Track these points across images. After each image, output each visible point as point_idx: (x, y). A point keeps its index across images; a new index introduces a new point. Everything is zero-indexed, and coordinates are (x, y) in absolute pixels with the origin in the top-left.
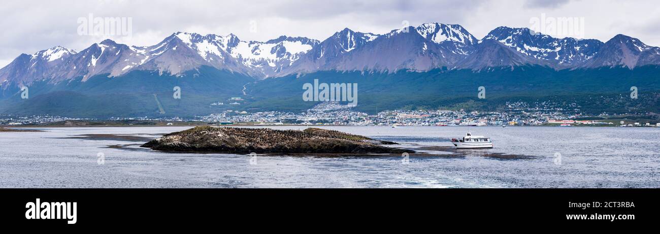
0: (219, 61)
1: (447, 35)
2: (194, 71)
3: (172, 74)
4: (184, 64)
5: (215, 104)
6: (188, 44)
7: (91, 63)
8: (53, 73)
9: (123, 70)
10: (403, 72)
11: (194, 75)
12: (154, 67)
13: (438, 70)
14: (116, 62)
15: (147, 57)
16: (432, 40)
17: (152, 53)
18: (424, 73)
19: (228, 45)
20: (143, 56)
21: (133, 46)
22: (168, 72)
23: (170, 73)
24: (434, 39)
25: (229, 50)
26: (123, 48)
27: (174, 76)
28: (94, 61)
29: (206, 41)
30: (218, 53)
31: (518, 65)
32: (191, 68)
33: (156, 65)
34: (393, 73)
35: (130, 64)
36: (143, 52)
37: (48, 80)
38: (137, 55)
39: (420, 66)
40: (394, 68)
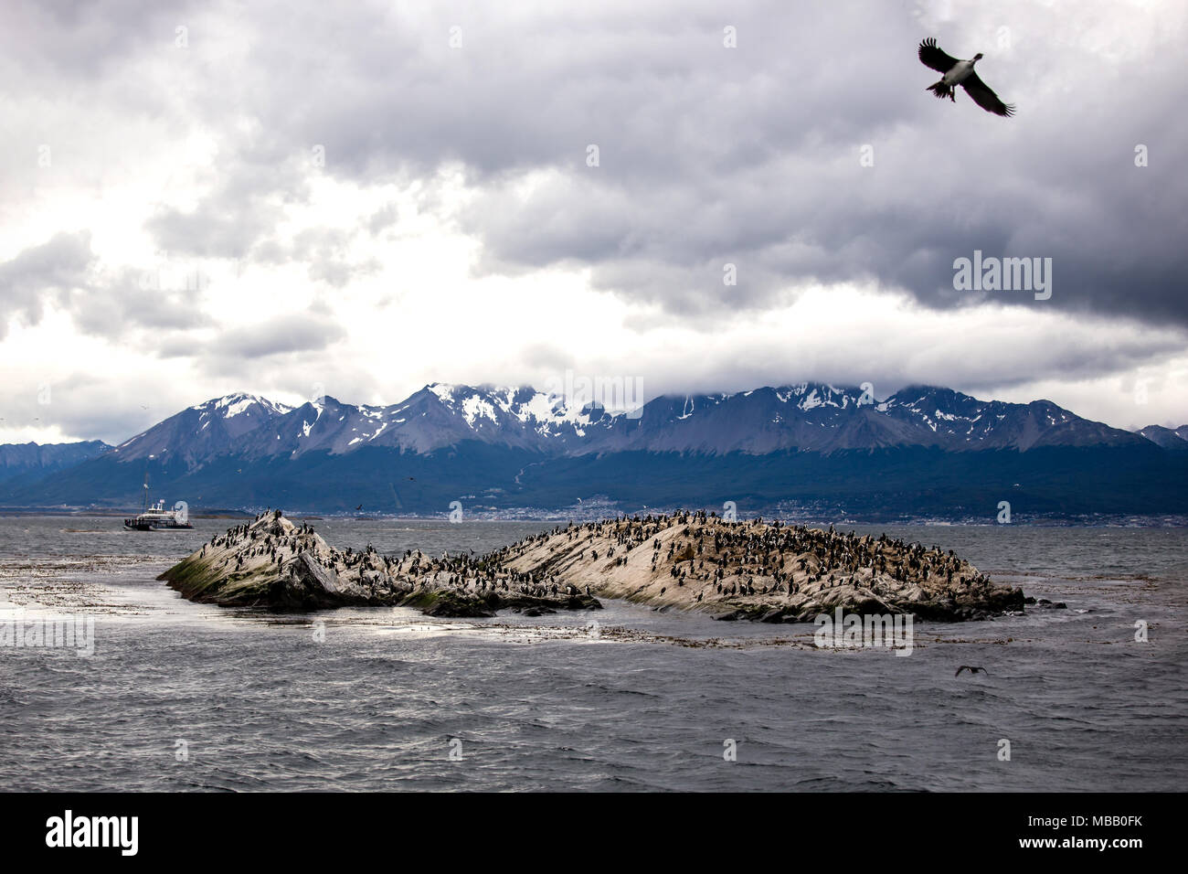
0: (493, 429)
1: (822, 400)
2: (450, 449)
3: (419, 452)
4: (436, 439)
5: (465, 497)
6: (449, 402)
7: (302, 431)
8: (246, 443)
9: (350, 443)
10: (735, 454)
11: (450, 454)
12: (393, 442)
13: (784, 451)
14: (339, 433)
15: (385, 425)
16: (799, 406)
17: (393, 417)
18: (761, 456)
19: (515, 399)
20: (378, 422)
21: (364, 406)
22: (413, 449)
23: (416, 452)
24: (802, 405)
25: (515, 409)
26: (350, 410)
27: (421, 455)
28: (307, 429)
29: (476, 397)
30: (493, 417)
31: (883, 446)
32: (446, 445)
33: (396, 439)
34: (722, 456)
35: (360, 436)
36: (379, 415)
37: (238, 455)
38: (371, 421)
39: (760, 446)
40: (723, 449)
